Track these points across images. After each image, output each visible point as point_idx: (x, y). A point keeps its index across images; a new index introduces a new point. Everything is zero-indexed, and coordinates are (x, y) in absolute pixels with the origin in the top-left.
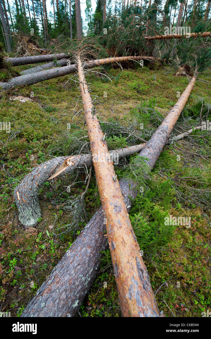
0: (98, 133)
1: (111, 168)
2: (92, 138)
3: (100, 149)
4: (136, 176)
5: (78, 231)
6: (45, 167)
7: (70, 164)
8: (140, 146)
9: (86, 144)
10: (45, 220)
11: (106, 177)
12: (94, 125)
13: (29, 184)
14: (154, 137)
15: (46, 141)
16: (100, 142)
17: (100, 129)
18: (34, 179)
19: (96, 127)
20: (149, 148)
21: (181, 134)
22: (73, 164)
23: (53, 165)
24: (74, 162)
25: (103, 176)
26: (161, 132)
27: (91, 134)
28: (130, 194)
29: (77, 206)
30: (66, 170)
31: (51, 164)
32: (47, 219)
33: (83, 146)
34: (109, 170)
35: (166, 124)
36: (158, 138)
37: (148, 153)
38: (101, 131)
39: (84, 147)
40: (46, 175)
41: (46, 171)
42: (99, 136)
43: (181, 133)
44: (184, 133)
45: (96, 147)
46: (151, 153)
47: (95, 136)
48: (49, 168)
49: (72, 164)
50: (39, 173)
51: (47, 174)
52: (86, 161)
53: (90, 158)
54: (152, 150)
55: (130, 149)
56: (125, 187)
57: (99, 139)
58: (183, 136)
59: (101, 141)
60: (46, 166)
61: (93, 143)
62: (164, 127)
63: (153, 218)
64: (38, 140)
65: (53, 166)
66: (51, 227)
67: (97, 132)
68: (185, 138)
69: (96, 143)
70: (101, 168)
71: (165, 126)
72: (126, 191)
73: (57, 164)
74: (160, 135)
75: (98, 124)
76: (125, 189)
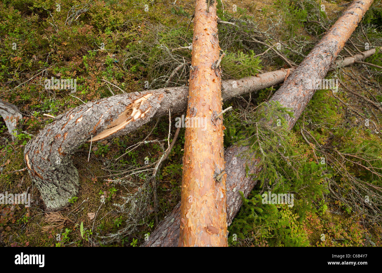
0: (210, 48)
1: (217, 143)
2: (196, 56)
3: (205, 89)
4: (264, 155)
5: (134, 239)
6: (79, 120)
7: (136, 115)
8: (281, 74)
9: (183, 64)
10: (84, 201)
11: (202, 168)
12: (206, 27)
13: (45, 150)
14: (310, 63)
15: (126, 34)
16: (209, 70)
17: (215, 38)
18: (54, 141)
19: (208, 34)
20: (298, 86)
21: (351, 56)
22: (143, 115)
23: (98, 118)
24: (146, 112)
25: (196, 162)
26: (324, 55)
27: (197, 48)
28: (244, 186)
29: (136, 203)
30: (125, 128)
31: (94, 115)
32: (88, 199)
33: (177, 69)
34: (212, 148)
35: (334, 40)
36: (316, 67)
37: (293, 97)
38: (217, 42)
39: (178, 72)
40: (80, 137)
41: (81, 131)
42: (210, 54)
43: (351, 54)
44: (355, 56)
45: (198, 81)
46: (299, 97)
47: (203, 54)
48: (87, 124)
49: (140, 117)
50: (66, 132)
51: (83, 135)
52: (174, 104)
53: (183, 98)
54: (302, 91)
55: (263, 79)
56: (238, 170)
57: (209, 64)
58: (353, 61)
59: (211, 68)
60: (82, 118)
61: (195, 69)
62: (330, 44)
63: (275, 236)
64: (113, 30)
65: (96, 121)
66: (92, 216)
67: (209, 44)
68: (355, 64)
69: (201, 71)
70: (196, 141)
71: (332, 42)
72: (237, 180)
73: (107, 116)
74: (321, 61)
75: (214, 25)
76: (236, 174)
